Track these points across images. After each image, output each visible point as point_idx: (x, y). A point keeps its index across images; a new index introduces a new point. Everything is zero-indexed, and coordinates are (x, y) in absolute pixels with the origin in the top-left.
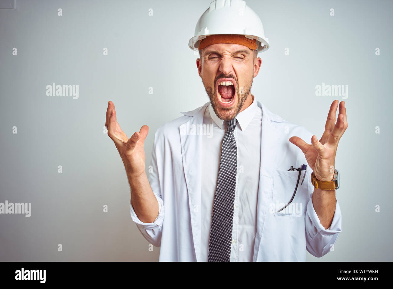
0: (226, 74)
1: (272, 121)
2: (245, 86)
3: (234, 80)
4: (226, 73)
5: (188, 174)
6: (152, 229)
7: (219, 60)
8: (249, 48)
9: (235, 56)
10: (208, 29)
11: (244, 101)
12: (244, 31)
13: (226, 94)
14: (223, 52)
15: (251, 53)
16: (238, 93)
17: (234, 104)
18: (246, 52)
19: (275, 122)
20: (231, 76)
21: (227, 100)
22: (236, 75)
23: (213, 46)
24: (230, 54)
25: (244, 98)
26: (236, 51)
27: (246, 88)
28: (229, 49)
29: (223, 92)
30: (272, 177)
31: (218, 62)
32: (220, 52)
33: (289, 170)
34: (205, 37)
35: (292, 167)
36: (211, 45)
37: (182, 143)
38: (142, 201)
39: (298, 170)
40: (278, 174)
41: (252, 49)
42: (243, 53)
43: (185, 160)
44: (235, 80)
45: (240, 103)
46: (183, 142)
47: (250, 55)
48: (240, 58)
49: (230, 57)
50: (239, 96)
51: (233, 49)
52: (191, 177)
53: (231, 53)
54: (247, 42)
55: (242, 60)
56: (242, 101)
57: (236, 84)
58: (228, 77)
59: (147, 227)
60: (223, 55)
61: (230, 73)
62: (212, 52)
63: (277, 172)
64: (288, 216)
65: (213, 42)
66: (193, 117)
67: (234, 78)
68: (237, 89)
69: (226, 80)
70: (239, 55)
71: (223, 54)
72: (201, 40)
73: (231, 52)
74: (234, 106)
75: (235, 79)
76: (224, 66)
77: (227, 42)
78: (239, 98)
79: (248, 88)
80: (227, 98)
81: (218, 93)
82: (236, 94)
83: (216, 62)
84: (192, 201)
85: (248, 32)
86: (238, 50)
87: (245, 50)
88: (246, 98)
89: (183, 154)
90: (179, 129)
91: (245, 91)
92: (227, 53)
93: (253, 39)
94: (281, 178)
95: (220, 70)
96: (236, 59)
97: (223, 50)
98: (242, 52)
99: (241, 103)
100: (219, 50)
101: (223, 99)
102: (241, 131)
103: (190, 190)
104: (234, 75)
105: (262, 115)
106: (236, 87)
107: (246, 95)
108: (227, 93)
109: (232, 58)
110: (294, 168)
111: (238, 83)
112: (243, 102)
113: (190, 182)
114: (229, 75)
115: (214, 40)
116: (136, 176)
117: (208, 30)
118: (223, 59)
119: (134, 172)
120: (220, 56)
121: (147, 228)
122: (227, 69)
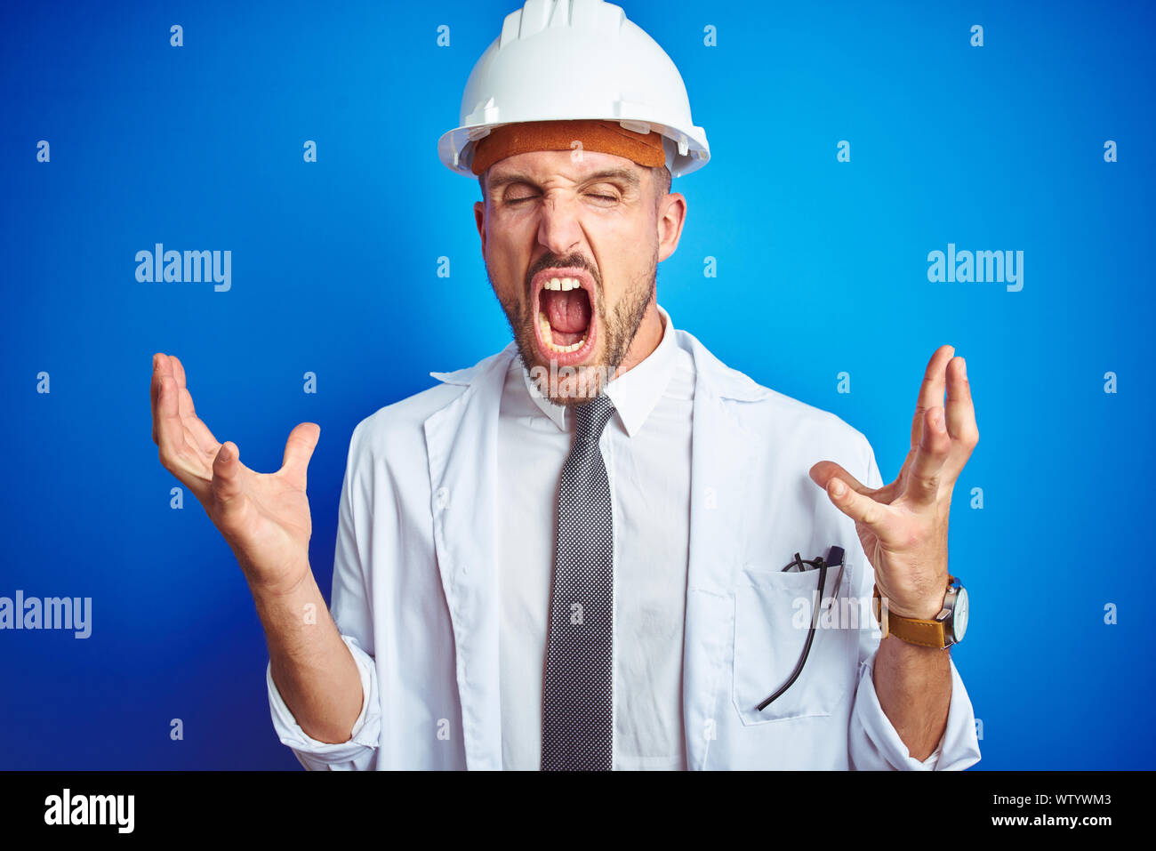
0: (561, 254)
1: (726, 399)
2: (626, 292)
3: (588, 273)
4: (557, 248)
5: (453, 582)
6: (351, 759)
7: (535, 207)
8: (638, 161)
9: (590, 190)
10: (495, 105)
11: (627, 340)
12: (617, 105)
13: (565, 318)
14: (549, 178)
15: (645, 177)
16: (603, 317)
17: (593, 353)
18: (623, 175)
19: (738, 401)
20: (575, 260)
21: (571, 338)
22: (595, 257)
23: (512, 159)
24: (573, 184)
25: (628, 332)
26: (590, 172)
27: (630, 296)
28: (565, 170)
29: (554, 311)
30: (730, 594)
31: (532, 216)
32: (539, 179)
33: (785, 570)
34: (488, 132)
35: (797, 556)
36: (508, 157)
37: (434, 477)
38: (304, 675)
39: (816, 564)
40: (750, 583)
41: (647, 165)
42: (618, 180)
43: (443, 532)
44: (590, 275)
45: (613, 347)
46: (436, 474)
47: (643, 184)
48: (606, 198)
49: (571, 193)
50: (607, 326)
51: (582, 168)
52: (462, 591)
53: (573, 181)
54: (629, 144)
55: (614, 203)
56: (620, 342)
57: (595, 287)
58: (566, 264)
59: (334, 758)
60: (548, 189)
61: (574, 249)
62: (511, 177)
63: (746, 578)
64: (788, 718)
65: (515, 148)
66: (468, 386)
67: (586, 267)
68: (600, 306)
69: (561, 274)
70: (605, 188)
71: (549, 185)
72: (475, 142)
73: (574, 178)
74: (593, 359)
75: (593, 272)
76: (552, 225)
77: (560, 145)
78: (608, 332)
79: (639, 297)
80: (570, 333)
81: (538, 317)
82: (597, 320)
83: (528, 214)
84: (466, 674)
85: (632, 111)
86: (599, 169)
87: (623, 169)
88: (635, 331)
89: (436, 515)
90: (423, 429)
91: (630, 305)
92: (561, 181)
93: (647, 132)
94: (759, 593)
95: (540, 241)
96: (594, 200)
97: (545, 172)
98: (612, 175)
99: (617, 350)
100: (535, 171)
101: (557, 335)
102: (624, 437)
103: (459, 634)
104: (588, 254)
105: (695, 379)
106: (595, 298)
107: (633, 319)
108: (567, 315)
109: (580, 196)
110: (802, 558)
111: (600, 284)
112: (625, 346)
113: (461, 607)
114: (572, 256)
115: (516, 141)
116: (277, 594)
117: (496, 109)
118: (547, 201)
119: (266, 581)
120: (540, 193)
121: (332, 760)
122: (561, 238)
